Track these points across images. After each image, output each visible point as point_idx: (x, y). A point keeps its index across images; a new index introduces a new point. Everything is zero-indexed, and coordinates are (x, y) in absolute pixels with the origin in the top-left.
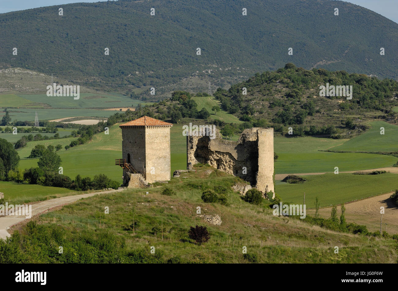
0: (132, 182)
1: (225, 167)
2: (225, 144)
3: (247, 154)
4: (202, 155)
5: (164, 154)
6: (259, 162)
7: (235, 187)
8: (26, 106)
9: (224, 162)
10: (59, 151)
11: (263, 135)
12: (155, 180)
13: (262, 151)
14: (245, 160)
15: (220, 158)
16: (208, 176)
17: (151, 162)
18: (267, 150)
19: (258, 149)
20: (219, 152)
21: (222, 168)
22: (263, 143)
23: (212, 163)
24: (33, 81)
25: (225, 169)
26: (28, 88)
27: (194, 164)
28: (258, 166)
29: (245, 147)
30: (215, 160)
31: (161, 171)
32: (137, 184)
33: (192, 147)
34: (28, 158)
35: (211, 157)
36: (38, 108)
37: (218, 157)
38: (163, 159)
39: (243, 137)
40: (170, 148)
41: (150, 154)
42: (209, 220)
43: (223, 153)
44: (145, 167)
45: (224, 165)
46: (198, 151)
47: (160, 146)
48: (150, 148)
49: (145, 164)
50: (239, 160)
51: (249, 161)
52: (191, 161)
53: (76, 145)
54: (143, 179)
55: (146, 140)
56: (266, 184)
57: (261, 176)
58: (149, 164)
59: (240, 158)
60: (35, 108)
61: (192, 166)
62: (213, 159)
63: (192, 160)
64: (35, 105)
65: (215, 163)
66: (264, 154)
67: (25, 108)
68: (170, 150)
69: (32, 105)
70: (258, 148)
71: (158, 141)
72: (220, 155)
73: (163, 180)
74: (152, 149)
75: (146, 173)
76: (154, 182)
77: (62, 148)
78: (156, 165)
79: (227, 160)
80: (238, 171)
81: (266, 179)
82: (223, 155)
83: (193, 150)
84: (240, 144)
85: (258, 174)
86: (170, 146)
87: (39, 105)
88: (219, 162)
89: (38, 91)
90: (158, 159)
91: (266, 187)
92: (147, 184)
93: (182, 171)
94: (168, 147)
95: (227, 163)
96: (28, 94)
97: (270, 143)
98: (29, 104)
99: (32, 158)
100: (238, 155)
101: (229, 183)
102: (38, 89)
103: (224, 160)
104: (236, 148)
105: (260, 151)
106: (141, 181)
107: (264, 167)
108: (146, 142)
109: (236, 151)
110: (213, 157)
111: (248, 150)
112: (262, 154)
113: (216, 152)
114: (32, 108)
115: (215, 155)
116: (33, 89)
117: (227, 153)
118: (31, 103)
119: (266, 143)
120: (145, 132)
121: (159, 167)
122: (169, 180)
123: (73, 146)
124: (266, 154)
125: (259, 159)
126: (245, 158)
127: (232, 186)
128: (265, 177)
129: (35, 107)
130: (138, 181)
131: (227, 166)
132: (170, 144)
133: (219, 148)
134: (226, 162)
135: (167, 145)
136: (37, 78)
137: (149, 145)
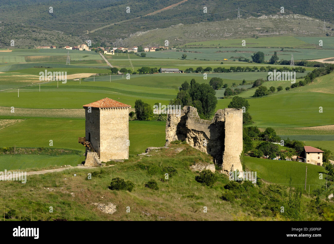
0: (88, 160)
1: (200, 145)
2: (200, 123)
3: (218, 134)
4: (184, 132)
5: (121, 134)
6: (225, 143)
7: (194, 167)
8: (301, 46)
9: (199, 140)
10: (280, 91)
11: (229, 117)
12: (111, 158)
13: (228, 132)
14: (216, 139)
15: (196, 136)
16: (175, 155)
17: (105, 142)
18: (233, 131)
19: (225, 130)
20: (195, 131)
21: (198, 145)
22: (229, 124)
23: (189, 141)
24: (309, 26)
25: (200, 147)
26: (304, 31)
27: (172, 141)
28: (224, 146)
29: (216, 127)
30: (192, 137)
31: (118, 150)
32: (92, 162)
33: (170, 125)
34: (252, 97)
35: (188, 135)
36: (310, 49)
37: (194, 135)
38: (121, 139)
39: (216, 117)
40: (128, 128)
41: (105, 134)
42: (101, 208)
43: (198, 131)
44: (99, 147)
45: (199, 142)
46: (180, 128)
47: (117, 127)
48: (105, 128)
49: (99, 144)
50: (211, 139)
51: (219, 140)
52: (168, 139)
53: (296, 87)
54: (97, 158)
55: (100, 121)
56: (232, 163)
57: (227, 156)
58: (103, 144)
59: (212, 137)
60: (308, 49)
61: (169, 143)
62: (190, 137)
63: (169, 137)
64: (308, 46)
65: (192, 141)
66: (230, 134)
67: (300, 48)
68: (128, 131)
69: (306, 46)
70: (225, 128)
71: (114, 122)
72: (196, 133)
73: (120, 159)
74: (108, 129)
75: (100, 152)
76: (109, 161)
77: (282, 89)
78: (111, 144)
79: (202, 138)
80: (211, 150)
81: (232, 159)
82: (199, 134)
83: (171, 128)
84: (213, 124)
85: (224, 153)
86: (128, 126)
87: (312, 46)
88: (195, 139)
89: (312, 34)
90: (114, 139)
91: (232, 166)
92: (100, 162)
93: (153, 148)
94: (126, 127)
95: (202, 142)
96: (304, 37)
97: (237, 124)
98: (303, 45)
99: (255, 98)
100: (210, 134)
101: (188, 163)
102: (313, 33)
103: (199, 138)
104: (209, 128)
105: (226, 131)
106: (95, 160)
107: (230, 147)
108: (100, 123)
109: (209, 130)
110: (190, 135)
111: (219, 129)
112: (228, 134)
113: (193, 130)
114: (305, 48)
115: (191, 133)
116: (308, 32)
117: (202, 132)
118: (305, 44)
119: (232, 124)
120: (99, 114)
121: (115, 147)
122: (127, 158)
123: (293, 87)
124: (232, 134)
125: (226, 139)
126: (216, 138)
127: (191, 165)
128: (231, 157)
129: (308, 47)
130: (93, 159)
131: (202, 144)
132: (128, 125)
133: (195, 126)
134: (201, 140)
135: (125, 125)
136: (312, 23)
137: (104, 126)
